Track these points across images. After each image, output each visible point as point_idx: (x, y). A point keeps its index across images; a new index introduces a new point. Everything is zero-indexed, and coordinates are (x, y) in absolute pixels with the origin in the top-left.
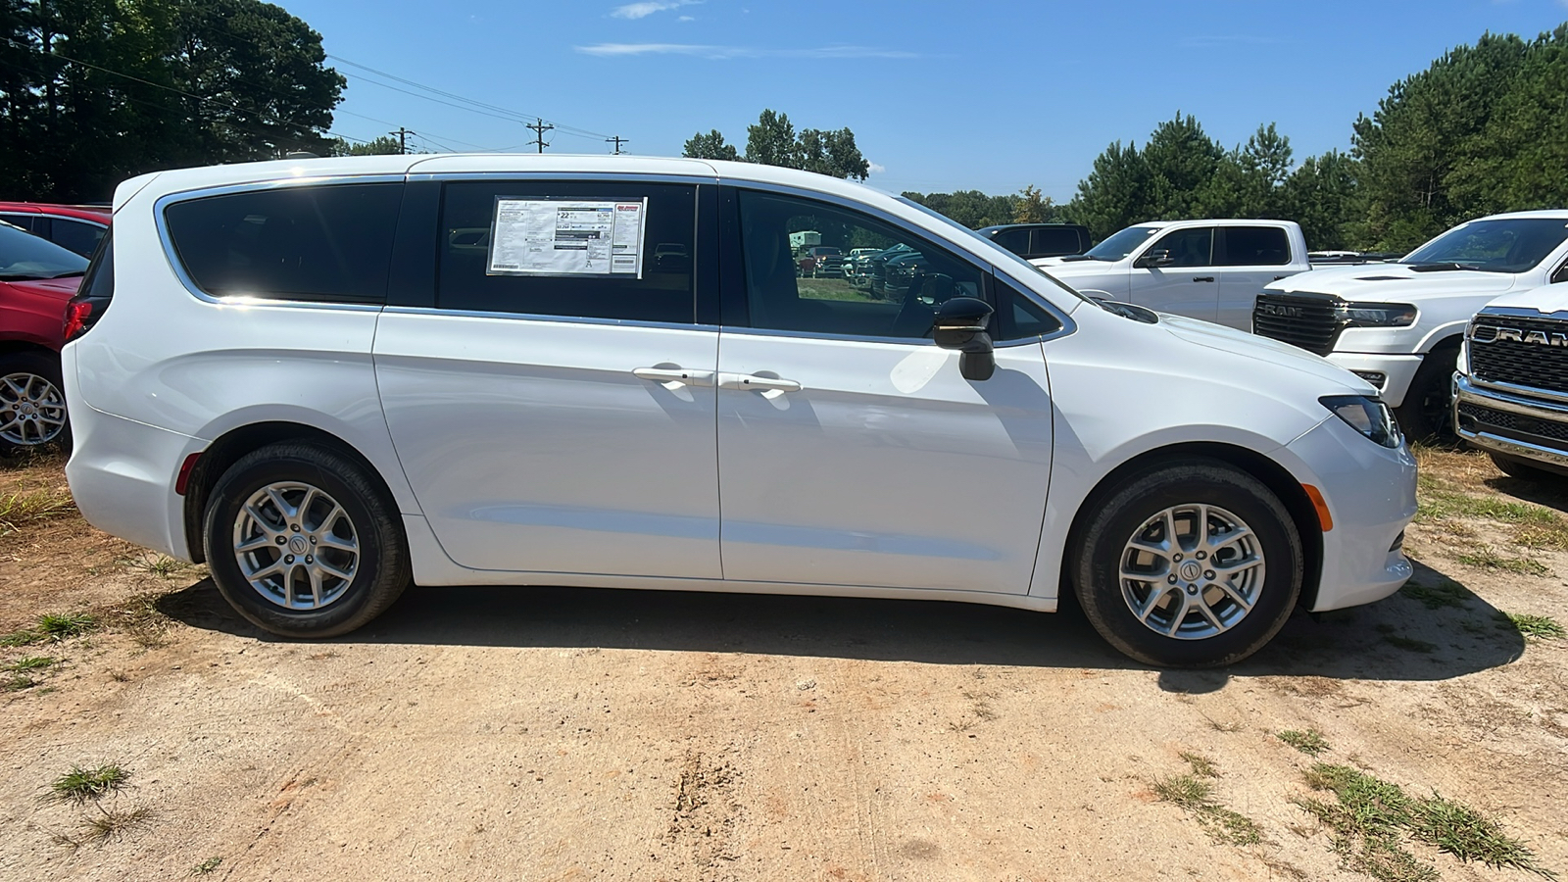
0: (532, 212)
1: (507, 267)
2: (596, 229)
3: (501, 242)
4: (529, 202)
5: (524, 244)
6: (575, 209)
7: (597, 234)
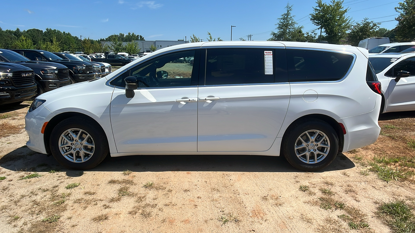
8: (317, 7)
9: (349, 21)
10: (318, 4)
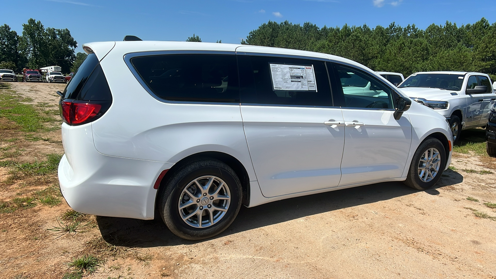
0: (281, 69)
1: (278, 88)
2: (302, 75)
3: (275, 79)
4: (280, 65)
5: (281, 80)
6: (294, 68)
7: (302, 77)
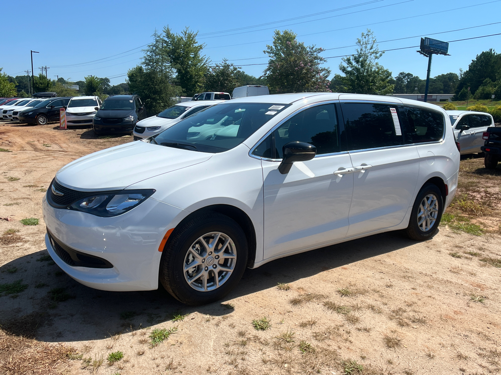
8: (164, 37)
9: (206, 62)
10: (166, 34)
